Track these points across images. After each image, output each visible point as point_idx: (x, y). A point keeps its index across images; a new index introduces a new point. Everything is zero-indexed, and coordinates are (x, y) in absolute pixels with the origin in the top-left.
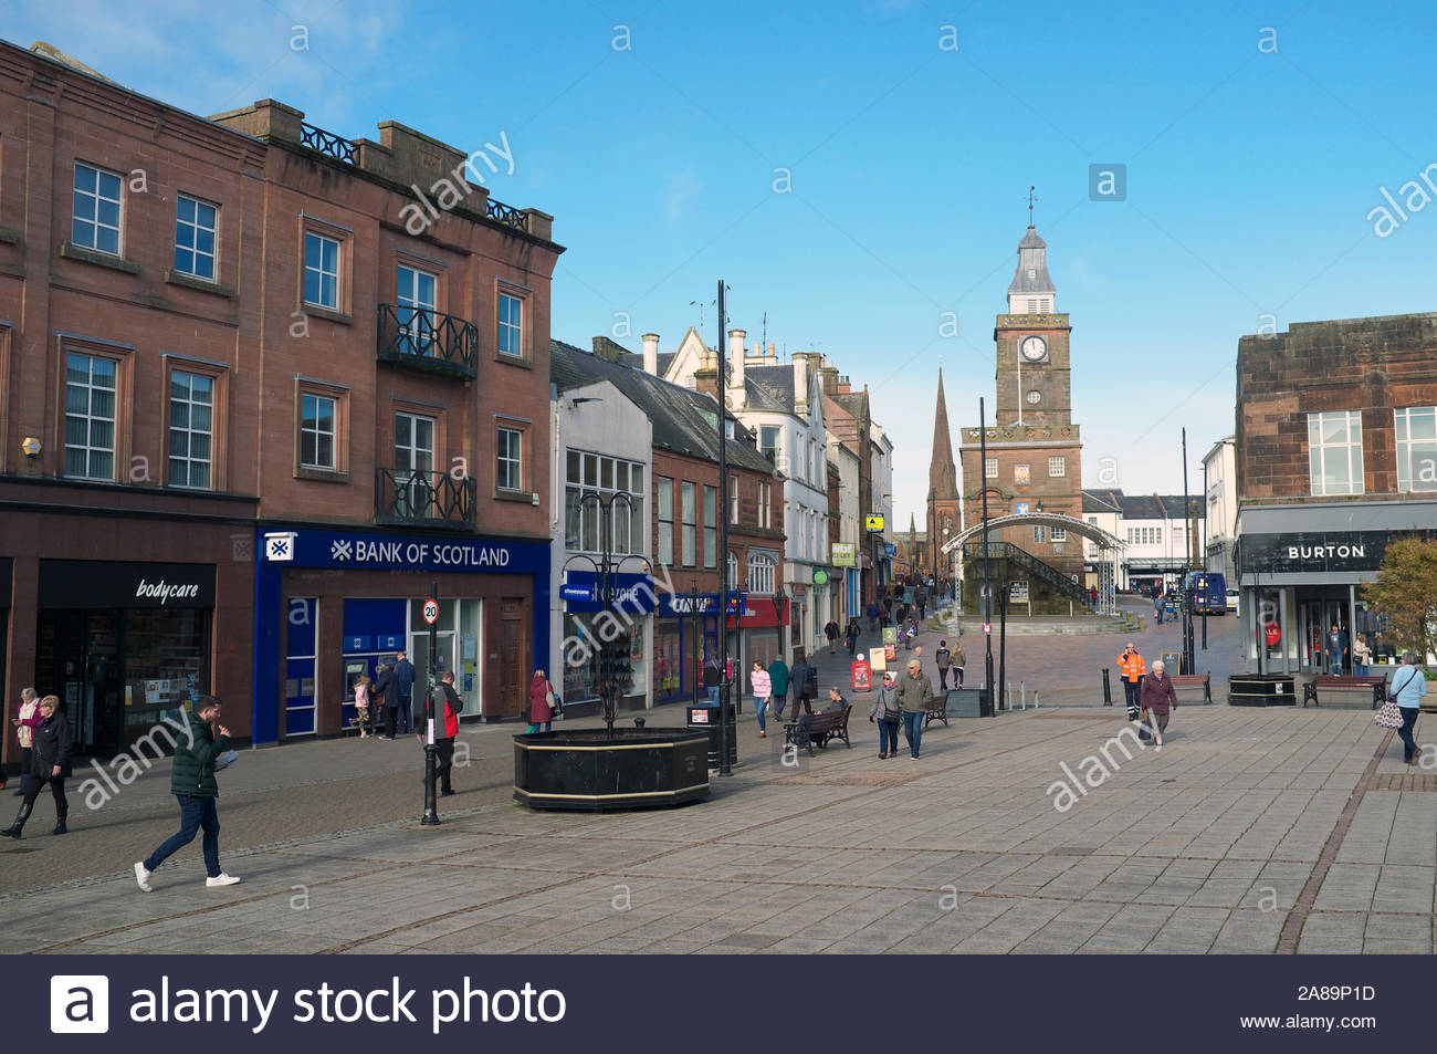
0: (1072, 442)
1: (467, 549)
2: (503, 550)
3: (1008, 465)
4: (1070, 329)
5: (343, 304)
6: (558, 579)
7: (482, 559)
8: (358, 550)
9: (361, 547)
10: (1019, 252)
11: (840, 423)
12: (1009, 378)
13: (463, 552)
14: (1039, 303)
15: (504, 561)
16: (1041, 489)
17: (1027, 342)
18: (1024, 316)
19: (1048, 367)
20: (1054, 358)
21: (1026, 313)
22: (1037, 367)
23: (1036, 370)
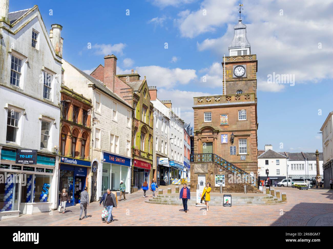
3: (217, 115)
4: (257, 61)
10: (235, 31)
14: (242, 52)
16: (234, 127)
17: (237, 69)
18: (236, 57)
19: (246, 79)
20: (249, 75)
21: (237, 55)
22: (241, 79)
23: (240, 81)
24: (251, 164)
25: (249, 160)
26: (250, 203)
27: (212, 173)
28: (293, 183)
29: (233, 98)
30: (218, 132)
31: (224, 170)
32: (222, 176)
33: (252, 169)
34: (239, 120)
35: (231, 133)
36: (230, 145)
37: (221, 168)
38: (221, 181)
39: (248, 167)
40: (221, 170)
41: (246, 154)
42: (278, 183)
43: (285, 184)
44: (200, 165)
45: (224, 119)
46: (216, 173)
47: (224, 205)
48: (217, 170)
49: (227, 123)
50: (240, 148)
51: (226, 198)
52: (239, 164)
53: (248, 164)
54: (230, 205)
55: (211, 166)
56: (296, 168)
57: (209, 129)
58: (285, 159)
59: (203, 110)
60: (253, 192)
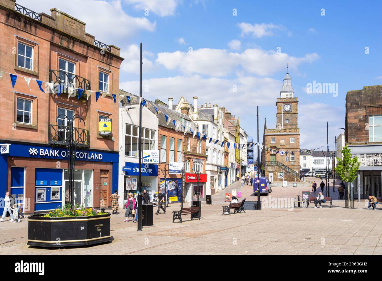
0: (297, 133)
1: (86, 153)
2: (100, 154)
3: (278, 140)
4: (298, 102)
5: (34, 68)
6: (122, 164)
7: (92, 157)
8: (41, 152)
9: (42, 151)
10: (284, 81)
11: (230, 127)
12: (280, 116)
13: (84, 154)
14: (289, 95)
15: (100, 158)
16: (288, 147)
17: (286, 106)
18: (285, 98)
19: (291, 113)
20: (293, 110)
21: (285, 97)
22: (288, 113)
23: (287, 114)
24: (297, 166)
25: (296, 165)
26: (303, 186)
27: (277, 172)
28: (316, 175)
29: (288, 130)
30: (279, 149)
31: (283, 170)
32: (282, 173)
33: (297, 169)
34: (291, 142)
35: (286, 150)
36: (285, 156)
37: (281, 169)
38: (281, 176)
39: (295, 168)
40: (281, 170)
41: (294, 161)
42: (306, 174)
43: (310, 175)
44: (271, 167)
45: (283, 142)
46: (279, 171)
47: (294, 187)
48: (279, 170)
49: (284, 144)
50: (291, 158)
51: (294, 184)
52: (290, 167)
53: (295, 166)
54: (296, 187)
55: (276, 168)
56: (318, 163)
57: (275, 147)
58: (310, 156)
59: (270, 136)
60: (298, 181)
